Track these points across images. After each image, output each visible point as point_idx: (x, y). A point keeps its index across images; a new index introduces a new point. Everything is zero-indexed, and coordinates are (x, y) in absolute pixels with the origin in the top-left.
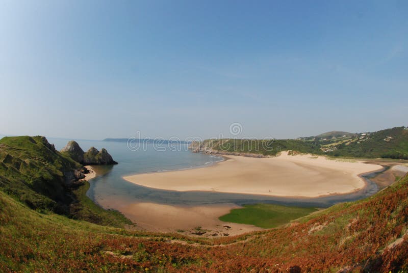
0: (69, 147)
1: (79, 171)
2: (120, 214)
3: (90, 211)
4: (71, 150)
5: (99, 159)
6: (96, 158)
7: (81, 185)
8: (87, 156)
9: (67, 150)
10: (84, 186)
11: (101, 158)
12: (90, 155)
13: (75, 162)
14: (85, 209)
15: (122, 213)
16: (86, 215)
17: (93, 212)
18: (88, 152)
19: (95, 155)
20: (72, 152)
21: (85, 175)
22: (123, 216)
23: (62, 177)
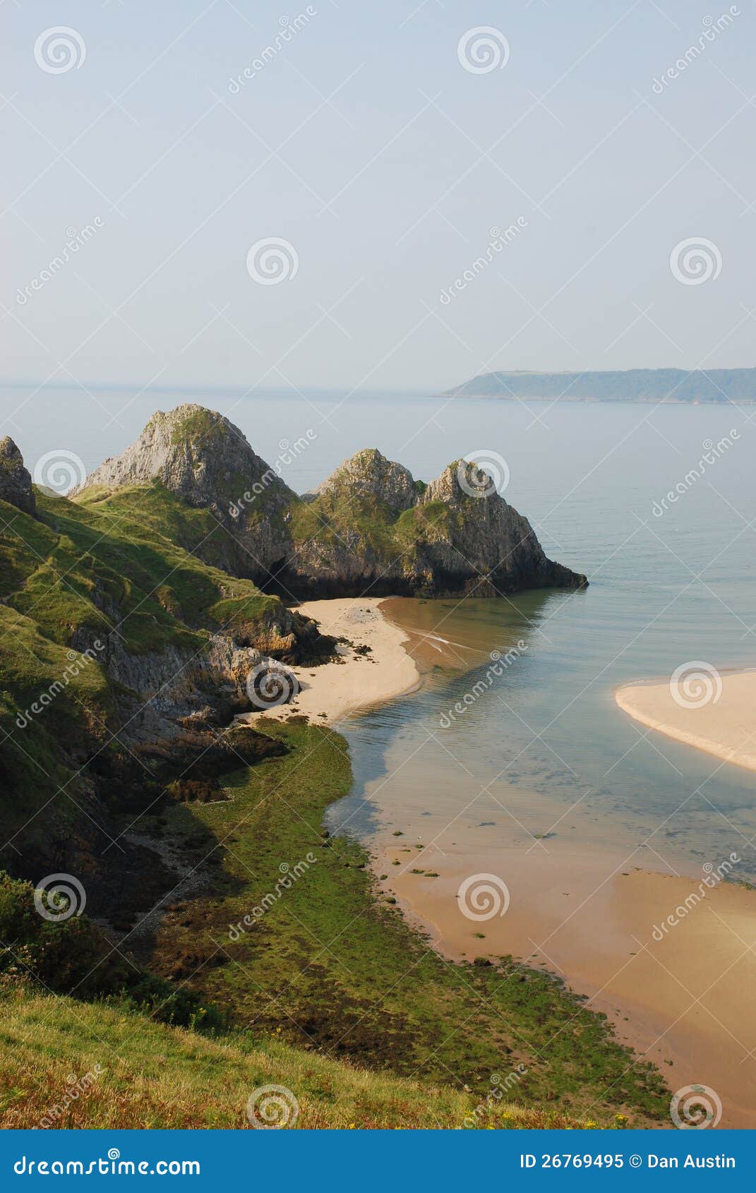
0: (159, 460)
1: (244, 643)
2: (573, 1006)
3: (318, 972)
4: (177, 480)
5: (422, 547)
6: (401, 537)
7: (255, 759)
8: (323, 521)
9: (138, 483)
10: (287, 763)
11: (437, 534)
12: (342, 514)
13: (217, 574)
14: (275, 953)
15: (594, 1004)
16: (272, 1008)
17: (341, 976)
18: (334, 497)
19: (392, 515)
20: (187, 494)
21: (302, 674)
22: (596, 1023)
23: (98, 698)
